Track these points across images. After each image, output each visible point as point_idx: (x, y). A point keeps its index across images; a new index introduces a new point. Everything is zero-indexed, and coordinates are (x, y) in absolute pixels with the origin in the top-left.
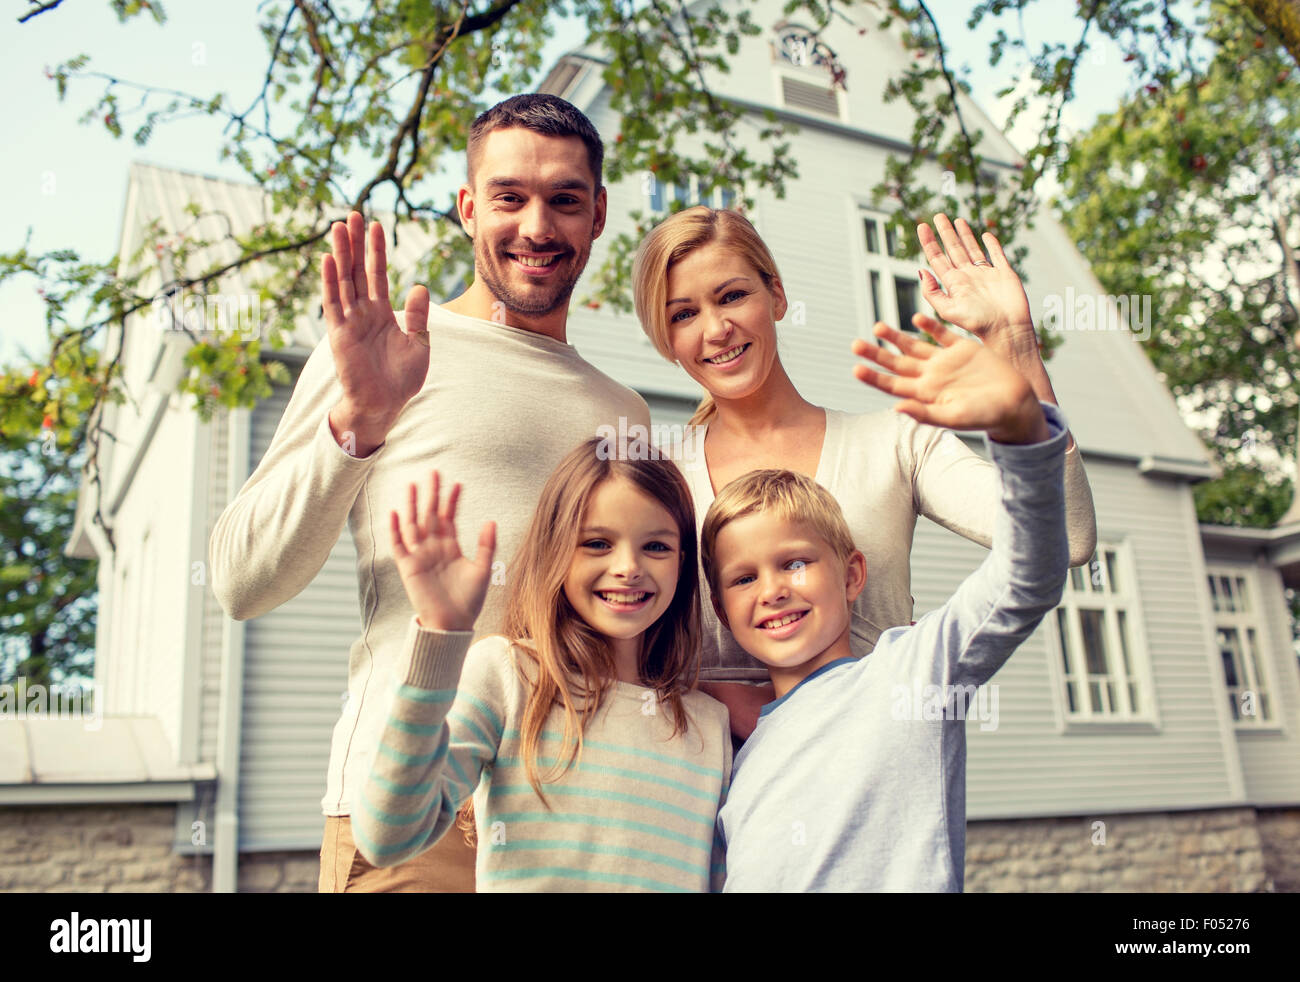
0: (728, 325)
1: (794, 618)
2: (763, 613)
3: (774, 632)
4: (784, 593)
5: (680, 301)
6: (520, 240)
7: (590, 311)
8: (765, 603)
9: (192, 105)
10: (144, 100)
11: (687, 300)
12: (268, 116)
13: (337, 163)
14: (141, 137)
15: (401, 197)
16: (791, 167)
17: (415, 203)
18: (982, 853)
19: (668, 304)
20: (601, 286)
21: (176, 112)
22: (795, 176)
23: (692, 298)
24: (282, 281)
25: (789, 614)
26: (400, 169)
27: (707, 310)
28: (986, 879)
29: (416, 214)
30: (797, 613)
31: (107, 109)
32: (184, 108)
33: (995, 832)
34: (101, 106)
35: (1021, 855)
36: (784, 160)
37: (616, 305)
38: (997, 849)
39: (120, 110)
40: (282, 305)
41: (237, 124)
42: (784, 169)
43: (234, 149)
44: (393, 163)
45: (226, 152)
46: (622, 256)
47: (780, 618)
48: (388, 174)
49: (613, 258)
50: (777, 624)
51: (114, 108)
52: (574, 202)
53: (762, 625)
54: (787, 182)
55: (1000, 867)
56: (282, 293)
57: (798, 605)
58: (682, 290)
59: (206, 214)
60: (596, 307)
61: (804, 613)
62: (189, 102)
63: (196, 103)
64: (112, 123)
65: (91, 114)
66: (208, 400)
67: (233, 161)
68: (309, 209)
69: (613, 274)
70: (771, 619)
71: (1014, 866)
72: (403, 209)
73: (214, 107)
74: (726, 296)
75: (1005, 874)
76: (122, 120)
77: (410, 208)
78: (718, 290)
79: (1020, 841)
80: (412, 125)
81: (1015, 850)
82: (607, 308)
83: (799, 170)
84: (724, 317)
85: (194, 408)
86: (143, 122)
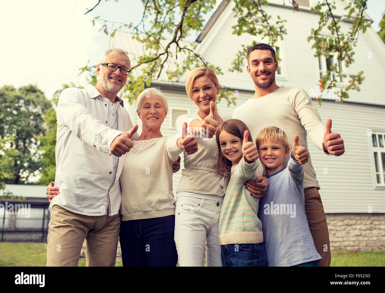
0: (206, 95)
1: (273, 159)
2: (267, 157)
3: (268, 161)
4: (272, 154)
5: (195, 88)
6: (259, 72)
7: (231, 72)
8: (268, 155)
9: (125, 26)
10: (113, 25)
11: (197, 88)
12: (144, 26)
13: (162, 36)
14: (113, 35)
15: (178, 45)
16: (285, 31)
17: (181, 47)
18: (348, 223)
19: (193, 88)
20: (234, 65)
21: (121, 28)
22: (286, 34)
23: (198, 87)
24: (149, 68)
25: (272, 158)
26: (177, 39)
27: (201, 91)
28: (349, 230)
29: (182, 50)
30: (274, 158)
31: (104, 28)
32: (123, 27)
33: (352, 217)
34: (103, 27)
35: (361, 224)
36: (283, 29)
37: (238, 71)
38: (353, 222)
39: (107, 29)
40: (149, 74)
41: (135, 30)
42: (283, 32)
43: (136, 36)
44: (175, 38)
45: (133, 38)
46: (239, 57)
47: (270, 159)
48: (174, 41)
49: (237, 58)
50: (269, 160)
51: (106, 28)
52: (270, 62)
53: (266, 159)
54: (284, 35)
55: (354, 227)
56: (149, 71)
57: (274, 157)
58: (196, 85)
59: (129, 54)
60: (233, 71)
61: (275, 159)
62: (124, 25)
63: (126, 25)
64: (105, 31)
65: (101, 29)
66: (131, 99)
67: (135, 39)
68: (155, 49)
69: (237, 62)
70: (268, 159)
71: (358, 227)
72: (178, 49)
73: (130, 26)
74: (206, 88)
75: (355, 229)
76: (108, 31)
77: (180, 49)
78: (204, 86)
79: (360, 220)
80: (180, 27)
81: (358, 222)
82: (235, 71)
83: (287, 32)
84: (205, 92)
85: (128, 102)
86: (113, 31)
